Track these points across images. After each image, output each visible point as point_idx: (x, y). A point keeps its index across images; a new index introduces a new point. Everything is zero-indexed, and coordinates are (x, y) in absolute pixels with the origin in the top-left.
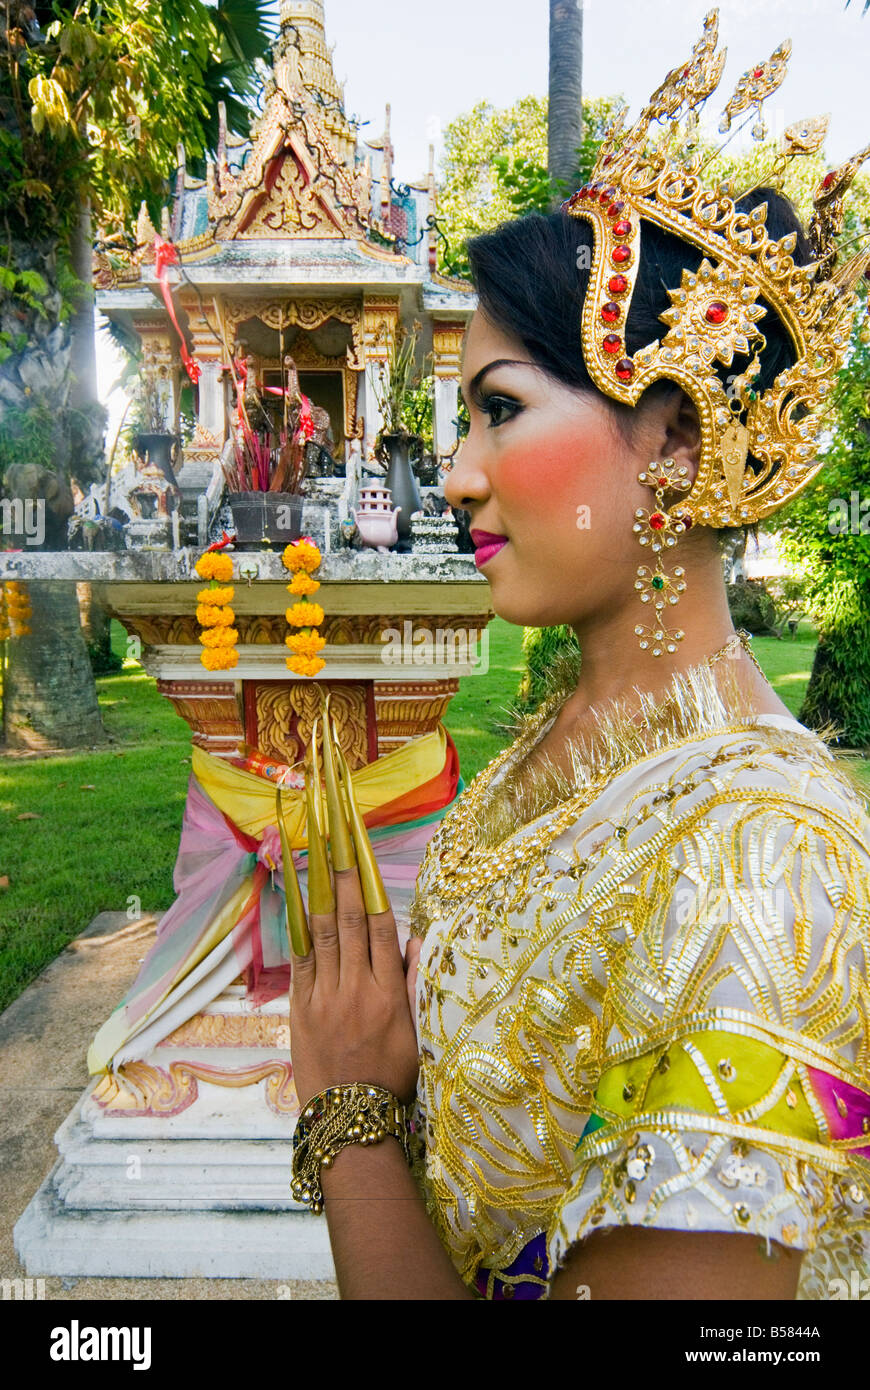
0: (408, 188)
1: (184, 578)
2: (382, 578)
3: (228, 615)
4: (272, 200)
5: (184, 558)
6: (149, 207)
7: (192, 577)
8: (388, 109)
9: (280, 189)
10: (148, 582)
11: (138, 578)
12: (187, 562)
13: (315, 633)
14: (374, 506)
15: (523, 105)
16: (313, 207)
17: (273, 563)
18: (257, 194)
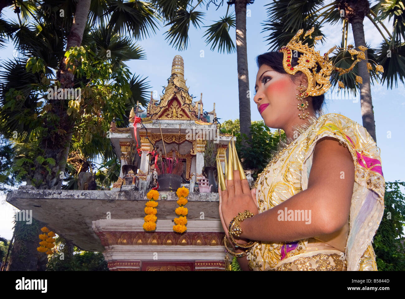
0: (207, 113)
1: (141, 199)
2: (209, 200)
3: (155, 211)
4: (169, 111)
5: (142, 193)
6: (134, 109)
7: (144, 199)
8: (202, 94)
9: (172, 108)
10: (129, 200)
11: (126, 199)
12: (144, 194)
13: (185, 217)
14: (204, 184)
15: (227, 123)
16: (181, 113)
17: (172, 195)
18: (165, 108)
